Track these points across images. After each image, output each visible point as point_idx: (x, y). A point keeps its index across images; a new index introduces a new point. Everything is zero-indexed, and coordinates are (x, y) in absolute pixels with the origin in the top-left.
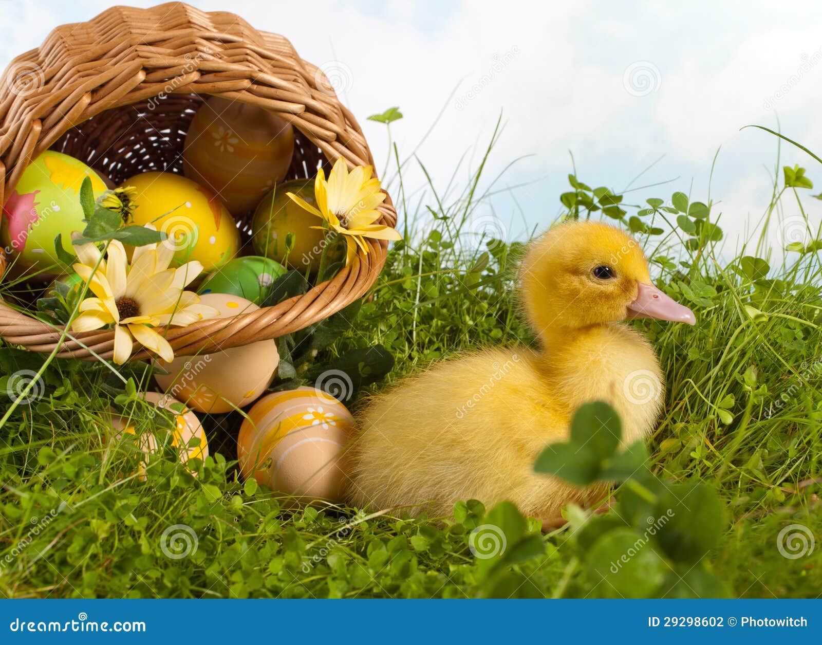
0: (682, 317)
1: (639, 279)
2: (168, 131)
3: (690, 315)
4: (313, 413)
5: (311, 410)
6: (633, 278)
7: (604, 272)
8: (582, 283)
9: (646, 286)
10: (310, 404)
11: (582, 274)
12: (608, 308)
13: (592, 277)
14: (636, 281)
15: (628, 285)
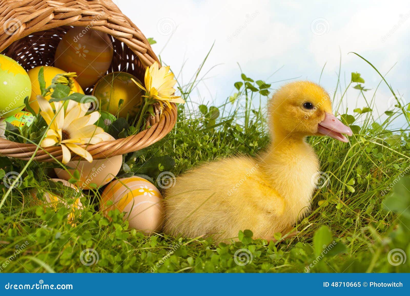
0: (345, 131)
1: (326, 111)
2: (44, 45)
3: (350, 131)
4: (143, 189)
5: (142, 187)
6: (323, 109)
7: (308, 106)
8: (297, 110)
9: (329, 115)
10: (141, 184)
11: (298, 106)
12: (309, 125)
13: (302, 107)
14: (325, 111)
15: (320, 113)
